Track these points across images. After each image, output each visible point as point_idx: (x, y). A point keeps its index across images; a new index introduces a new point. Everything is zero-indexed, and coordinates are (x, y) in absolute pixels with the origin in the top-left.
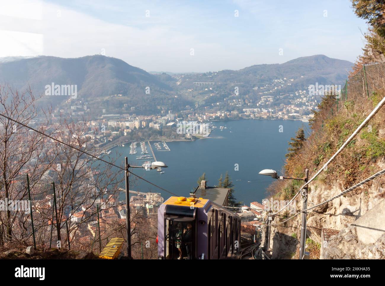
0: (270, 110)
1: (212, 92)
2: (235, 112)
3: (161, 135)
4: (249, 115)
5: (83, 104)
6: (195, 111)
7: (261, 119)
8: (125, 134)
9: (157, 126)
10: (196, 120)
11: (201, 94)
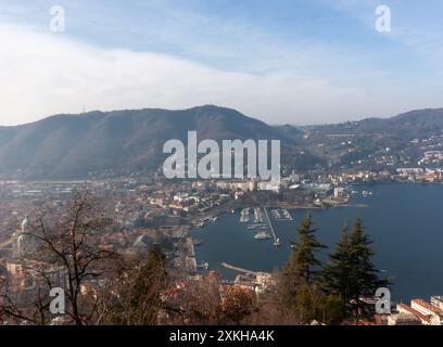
0: (439, 170)
1: (350, 146)
2: (385, 173)
3: (281, 200)
4: (407, 177)
6: (328, 171)
7: (424, 182)
8: (236, 197)
9: (276, 189)
10: (329, 182)
11: (335, 149)
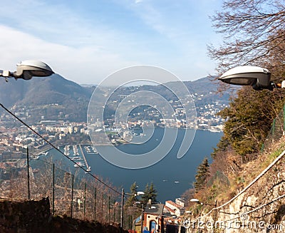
5: (25, 111)
8: (60, 138)
9: (87, 132)
